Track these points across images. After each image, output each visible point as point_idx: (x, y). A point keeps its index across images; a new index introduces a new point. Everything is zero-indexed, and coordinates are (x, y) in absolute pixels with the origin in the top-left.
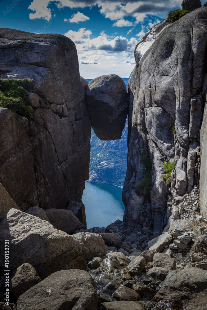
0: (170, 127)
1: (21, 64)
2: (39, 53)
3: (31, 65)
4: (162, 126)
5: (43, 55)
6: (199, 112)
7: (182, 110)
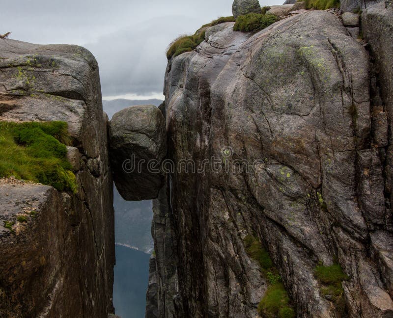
0: (309, 200)
1: (36, 94)
2: (68, 75)
3: (54, 96)
4: (292, 198)
5: (75, 80)
6: (378, 178)
7: (342, 174)
